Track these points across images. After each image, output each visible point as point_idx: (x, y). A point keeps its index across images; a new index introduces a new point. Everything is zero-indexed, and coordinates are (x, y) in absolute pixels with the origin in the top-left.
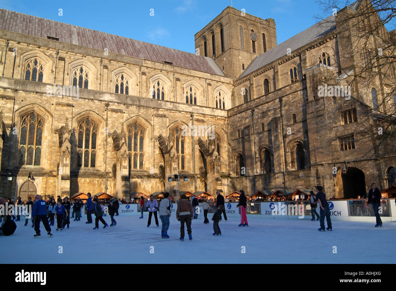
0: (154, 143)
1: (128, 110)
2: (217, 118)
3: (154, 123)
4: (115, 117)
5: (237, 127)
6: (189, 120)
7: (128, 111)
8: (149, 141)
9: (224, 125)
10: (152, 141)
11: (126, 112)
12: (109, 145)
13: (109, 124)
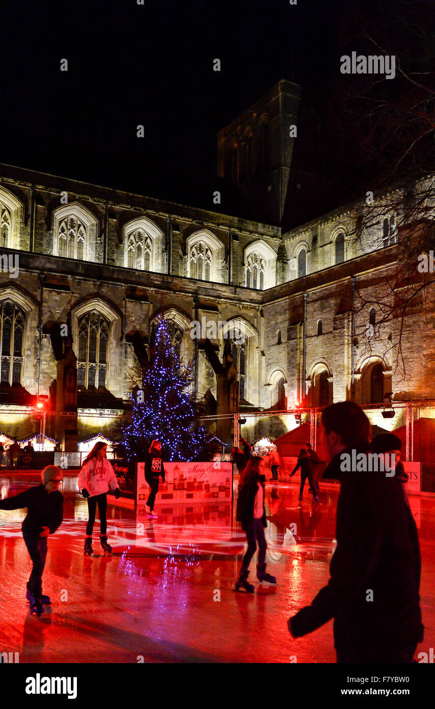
0: (126, 348)
1: (79, 287)
2: (243, 307)
3: (125, 311)
4: (56, 301)
5: (278, 323)
6: (191, 308)
7: (80, 290)
8: (117, 344)
9: (256, 320)
10: (121, 345)
11: (75, 291)
12: (45, 349)
13: (46, 314)
